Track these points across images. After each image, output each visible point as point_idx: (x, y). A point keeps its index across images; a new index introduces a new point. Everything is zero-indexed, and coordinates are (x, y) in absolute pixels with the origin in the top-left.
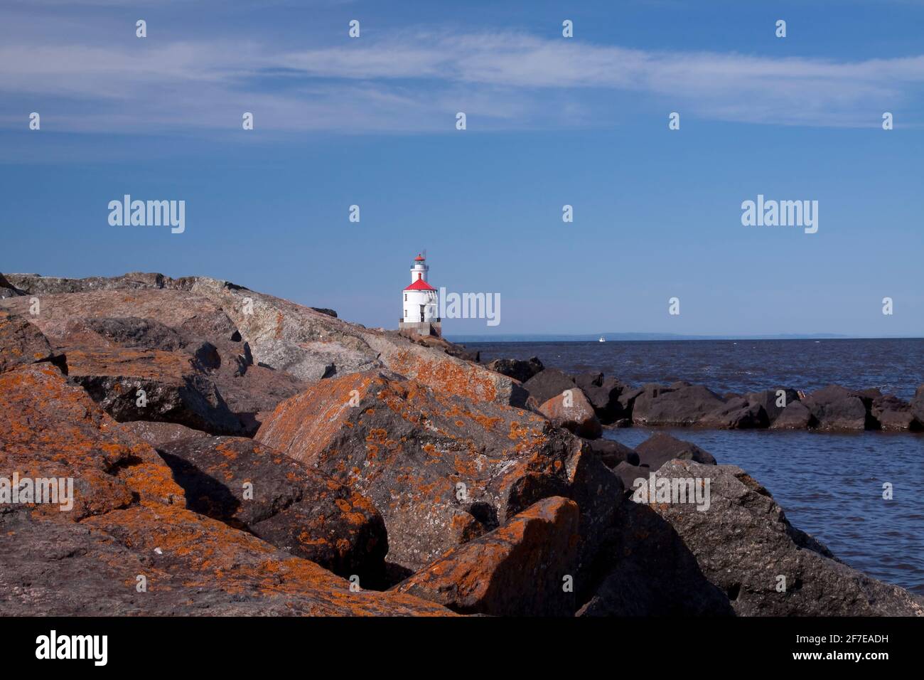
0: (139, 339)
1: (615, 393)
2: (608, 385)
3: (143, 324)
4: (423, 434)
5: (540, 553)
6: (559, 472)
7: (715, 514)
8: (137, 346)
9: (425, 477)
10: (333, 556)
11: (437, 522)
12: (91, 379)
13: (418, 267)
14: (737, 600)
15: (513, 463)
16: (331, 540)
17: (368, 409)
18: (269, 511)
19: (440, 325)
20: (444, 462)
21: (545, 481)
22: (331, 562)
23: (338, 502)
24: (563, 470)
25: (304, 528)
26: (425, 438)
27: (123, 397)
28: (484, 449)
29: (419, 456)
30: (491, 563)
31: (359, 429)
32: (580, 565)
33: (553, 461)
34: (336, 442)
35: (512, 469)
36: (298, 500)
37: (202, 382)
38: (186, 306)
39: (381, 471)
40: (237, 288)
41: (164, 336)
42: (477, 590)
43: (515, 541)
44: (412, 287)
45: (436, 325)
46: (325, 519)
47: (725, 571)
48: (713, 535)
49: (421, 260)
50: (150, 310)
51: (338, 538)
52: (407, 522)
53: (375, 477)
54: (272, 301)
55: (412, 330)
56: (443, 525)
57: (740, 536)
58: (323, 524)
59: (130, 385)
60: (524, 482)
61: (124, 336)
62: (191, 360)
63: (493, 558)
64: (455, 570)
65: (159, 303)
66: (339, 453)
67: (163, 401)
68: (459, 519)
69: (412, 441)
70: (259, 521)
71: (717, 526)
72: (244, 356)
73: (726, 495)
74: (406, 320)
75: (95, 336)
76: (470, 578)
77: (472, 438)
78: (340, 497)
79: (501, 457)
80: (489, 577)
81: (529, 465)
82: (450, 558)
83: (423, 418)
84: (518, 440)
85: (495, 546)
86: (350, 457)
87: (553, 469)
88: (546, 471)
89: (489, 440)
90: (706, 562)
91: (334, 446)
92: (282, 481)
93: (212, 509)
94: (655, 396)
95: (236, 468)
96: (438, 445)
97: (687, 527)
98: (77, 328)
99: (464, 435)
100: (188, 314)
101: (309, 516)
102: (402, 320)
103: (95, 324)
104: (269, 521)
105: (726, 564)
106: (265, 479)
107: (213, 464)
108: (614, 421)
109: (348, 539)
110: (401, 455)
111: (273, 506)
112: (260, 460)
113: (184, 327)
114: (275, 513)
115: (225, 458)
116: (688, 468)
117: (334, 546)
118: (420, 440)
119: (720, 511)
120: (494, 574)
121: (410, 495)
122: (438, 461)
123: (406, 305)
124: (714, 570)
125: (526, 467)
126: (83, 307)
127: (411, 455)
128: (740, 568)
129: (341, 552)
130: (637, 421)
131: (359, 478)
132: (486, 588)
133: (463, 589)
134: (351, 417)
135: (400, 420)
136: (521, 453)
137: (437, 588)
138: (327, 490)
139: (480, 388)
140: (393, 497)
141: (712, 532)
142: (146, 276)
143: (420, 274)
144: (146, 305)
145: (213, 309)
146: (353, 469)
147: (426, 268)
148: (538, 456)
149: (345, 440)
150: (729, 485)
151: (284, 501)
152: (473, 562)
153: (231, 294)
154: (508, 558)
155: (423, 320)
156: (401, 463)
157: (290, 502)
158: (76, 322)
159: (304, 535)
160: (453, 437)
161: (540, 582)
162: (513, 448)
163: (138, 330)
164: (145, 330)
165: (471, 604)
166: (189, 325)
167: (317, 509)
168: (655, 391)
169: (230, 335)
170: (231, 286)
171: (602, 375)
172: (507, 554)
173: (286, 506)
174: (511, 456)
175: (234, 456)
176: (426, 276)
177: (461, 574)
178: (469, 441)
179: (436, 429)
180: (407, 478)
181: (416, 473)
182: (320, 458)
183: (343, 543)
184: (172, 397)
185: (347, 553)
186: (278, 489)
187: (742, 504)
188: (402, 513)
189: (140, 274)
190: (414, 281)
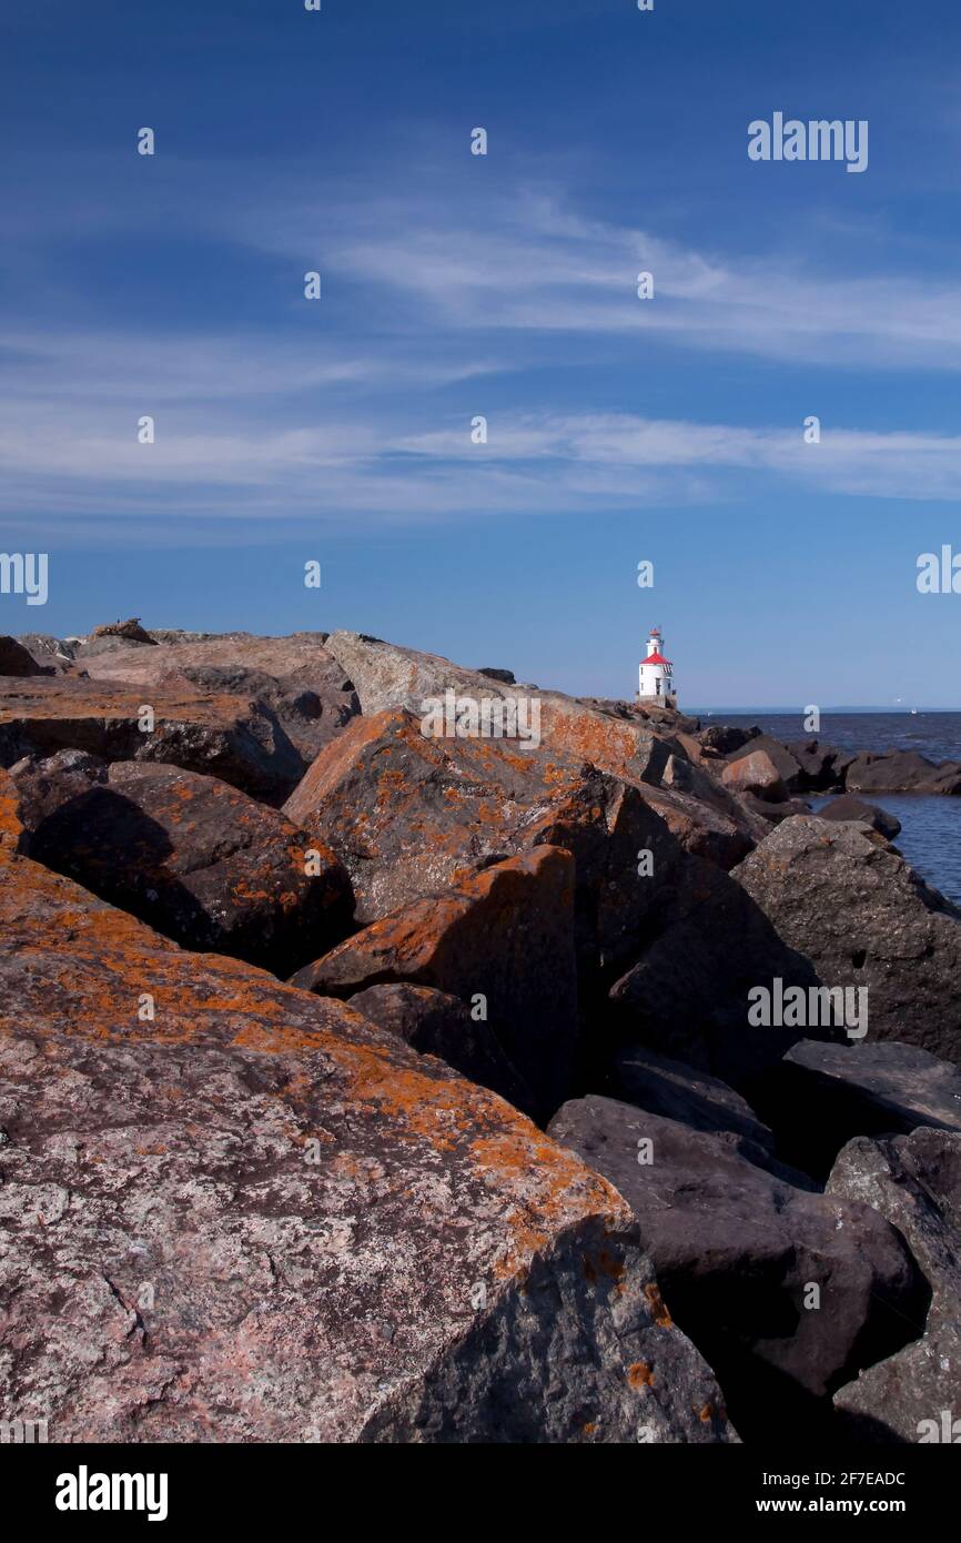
0: (234, 688)
1: (829, 760)
2: (821, 754)
3: (241, 672)
4: (444, 777)
5: (516, 911)
6: (597, 821)
7: (839, 874)
8: (230, 694)
9: (440, 825)
10: (273, 912)
11: (438, 875)
12: (131, 721)
13: (654, 641)
14: (863, 968)
15: (544, 810)
16: (274, 894)
17: (384, 748)
18: (208, 859)
19: (675, 697)
20: (466, 808)
21: (577, 831)
22: (270, 919)
23: (290, 850)
24: (603, 816)
25: (243, 879)
26: (447, 782)
27: (165, 741)
28: (513, 795)
29: (439, 803)
30: (442, 921)
31: (371, 771)
32: (624, 928)
33: (591, 808)
34: (343, 785)
35: (542, 817)
36: (246, 847)
37: (259, 727)
38: (299, 655)
39: (392, 818)
40: (372, 640)
41: (262, 685)
42: (420, 955)
43: (477, 896)
44: (648, 661)
45: (672, 697)
46: (271, 868)
47: (850, 938)
48: (836, 897)
49: (656, 635)
50: (261, 660)
51: (283, 891)
52: (409, 875)
53: (385, 825)
54: (407, 653)
55: (647, 702)
56: (444, 880)
57: (866, 899)
58: (268, 874)
59: (173, 729)
60: (552, 831)
61: (218, 684)
62: (253, 704)
63: (445, 916)
64: (397, 930)
65: (272, 652)
66: (346, 798)
67: (208, 746)
68: (460, 872)
69: (431, 785)
70: (194, 870)
71: (840, 887)
72: (349, 706)
73: (851, 853)
74: (642, 693)
75: (187, 684)
76: (413, 941)
77: (500, 781)
78: (294, 844)
79: (532, 803)
80: (437, 938)
81: (560, 812)
82: (395, 916)
83: (447, 759)
84: (554, 783)
85: (450, 902)
86: (358, 802)
87: (590, 817)
88: (581, 820)
89: (519, 784)
90: (828, 926)
91: (340, 790)
92: (231, 825)
93: (144, 855)
94: (868, 763)
95: (187, 810)
96: (461, 789)
97: (808, 889)
98: (170, 676)
99: (491, 778)
100: (299, 663)
101: (252, 865)
102: (638, 693)
103: (189, 672)
104: (205, 871)
105: (850, 929)
106: (212, 822)
107: (163, 805)
108: (826, 788)
109: (296, 893)
110: (417, 800)
111: (214, 853)
112: (216, 801)
113: (293, 677)
114: (215, 861)
115: (179, 799)
116: (809, 824)
117: (277, 901)
118: (441, 784)
119: (844, 870)
120: (444, 935)
121: (422, 846)
122: (459, 808)
123: (642, 679)
124: (838, 936)
125: (557, 814)
126: (197, 658)
127: (429, 801)
128: (865, 934)
129: (285, 908)
130: (851, 788)
131: (367, 826)
132: (432, 952)
133: (404, 953)
134: (364, 757)
135: (419, 762)
136: (554, 799)
137: (370, 951)
138: (280, 836)
139: (619, 743)
140: (404, 848)
141: (835, 894)
142: (313, 636)
143: (655, 649)
144: (260, 654)
145: (325, 659)
146: (361, 815)
147: (661, 643)
148: (572, 801)
149: (353, 783)
150: (854, 842)
151: (228, 847)
152: (420, 920)
153: (366, 647)
154: (465, 916)
155: (658, 693)
156: (416, 809)
157: (236, 848)
158: (170, 670)
159: (241, 887)
160: (478, 780)
161: (518, 946)
162: (545, 794)
163: (234, 678)
164: (242, 678)
165: (412, 971)
166: (299, 675)
167: (264, 857)
168: (869, 759)
169: (340, 685)
170: (365, 639)
171: (816, 742)
172: (464, 911)
173: (230, 854)
174: (543, 802)
175: (190, 797)
176: (661, 651)
177: (404, 934)
178: (497, 785)
179: (460, 772)
180: (420, 827)
181: (431, 820)
182: (324, 803)
183: (289, 898)
184: (218, 742)
185: (294, 910)
186: (224, 834)
187: (869, 863)
188: (404, 866)
189: (307, 634)
190: (649, 655)
